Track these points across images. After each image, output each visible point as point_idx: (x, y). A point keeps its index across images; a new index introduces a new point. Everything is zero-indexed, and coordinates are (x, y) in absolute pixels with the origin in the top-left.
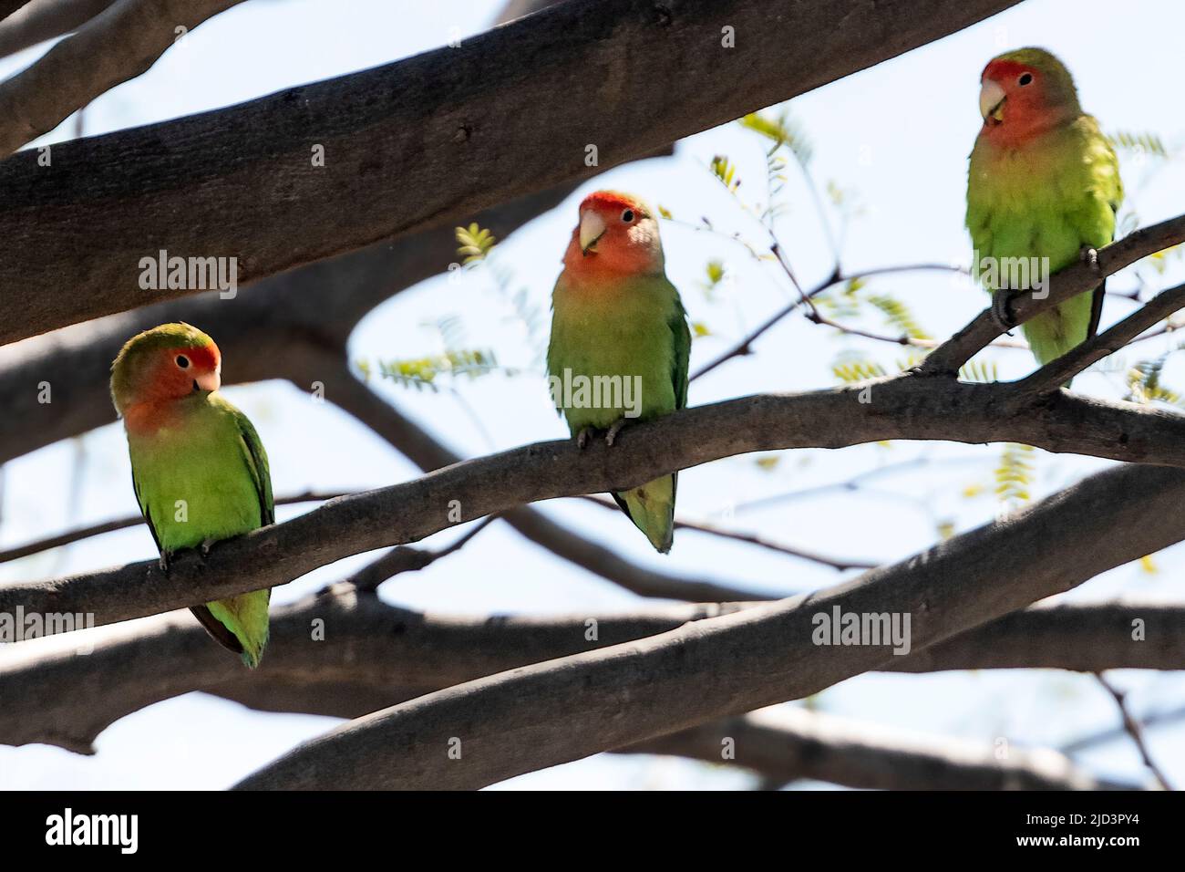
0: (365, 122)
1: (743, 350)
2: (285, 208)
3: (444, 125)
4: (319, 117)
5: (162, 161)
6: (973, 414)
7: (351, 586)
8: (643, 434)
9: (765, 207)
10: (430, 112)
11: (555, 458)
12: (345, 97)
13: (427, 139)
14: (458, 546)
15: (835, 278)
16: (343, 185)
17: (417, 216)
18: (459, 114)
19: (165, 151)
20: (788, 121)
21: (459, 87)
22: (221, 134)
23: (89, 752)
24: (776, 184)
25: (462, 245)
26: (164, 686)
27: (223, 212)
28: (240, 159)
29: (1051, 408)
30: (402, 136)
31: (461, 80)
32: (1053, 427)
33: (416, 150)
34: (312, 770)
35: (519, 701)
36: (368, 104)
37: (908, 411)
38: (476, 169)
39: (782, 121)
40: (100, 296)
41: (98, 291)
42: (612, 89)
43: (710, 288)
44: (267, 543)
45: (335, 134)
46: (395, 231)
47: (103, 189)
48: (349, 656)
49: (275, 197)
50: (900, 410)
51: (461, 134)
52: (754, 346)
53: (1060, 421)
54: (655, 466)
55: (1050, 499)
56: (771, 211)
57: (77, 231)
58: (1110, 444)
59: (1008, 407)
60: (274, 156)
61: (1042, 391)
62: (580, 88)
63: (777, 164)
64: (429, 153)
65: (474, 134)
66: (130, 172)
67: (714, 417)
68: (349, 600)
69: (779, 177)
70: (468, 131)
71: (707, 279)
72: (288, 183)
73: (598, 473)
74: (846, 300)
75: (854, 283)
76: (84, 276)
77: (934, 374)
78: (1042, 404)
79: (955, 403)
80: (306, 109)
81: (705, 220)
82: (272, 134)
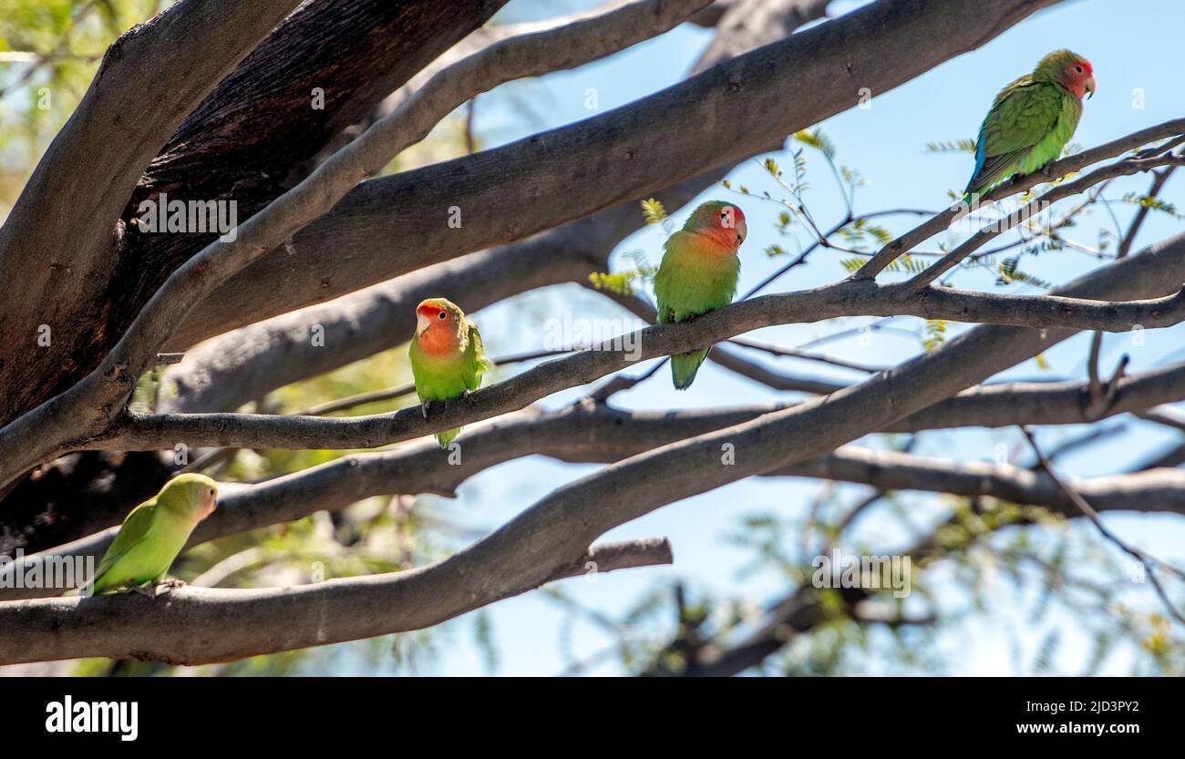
0: (575, 152)
1: (800, 261)
2: (534, 200)
3: (618, 151)
4: (550, 150)
5: (464, 178)
6: (884, 300)
7: (592, 400)
8: (707, 320)
9: (795, 186)
10: (611, 145)
11: (661, 335)
12: (564, 138)
13: (609, 159)
14: (650, 375)
15: (849, 220)
16: (565, 186)
17: (606, 201)
18: (627, 145)
19: (467, 173)
20: (820, 135)
21: (625, 130)
22: (497, 162)
23: (453, 496)
24: (800, 173)
25: (645, 210)
26: (491, 458)
27: (500, 204)
28: (507, 175)
29: (926, 295)
30: (596, 158)
31: (626, 126)
32: (927, 305)
33: (604, 165)
34: (561, 505)
35: (672, 462)
36: (576, 142)
37: (849, 301)
38: (637, 174)
39: (816, 135)
40: (435, 253)
41: (433, 250)
42: (709, 127)
43: (783, 227)
44: (509, 388)
45: (559, 159)
46: (594, 210)
47: (433, 195)
48: (592, 438)
49: (528, 195)
50: (844, 300)
51: (627, 156)
52: (807, 259)
53: (930, 302)
54: (715, 336)
55: (956, 339)
56: (798, 187)
57: (420, 218)
58: (959, 313)
59: (902, 296)
60: (526, 172)
61: (920, 287)
62: (691, 128)
63: (800, 162)
64: (611, 167)
65: (634, 155)
66: (447, 185)
67: (745, 309)
68: (591, 407)
69: (802, 169)
70: (631, 154)
71: (780, 223)
72: (534, 186)
73: (684, 342)
74: (855, 231)
75: (860, 222)
76: (425, 242)
77: (862, 280)
78: (921, 293)
79: (874, 295)
80: (543, 146)
81: (766, 194)
82: (525, 160)
